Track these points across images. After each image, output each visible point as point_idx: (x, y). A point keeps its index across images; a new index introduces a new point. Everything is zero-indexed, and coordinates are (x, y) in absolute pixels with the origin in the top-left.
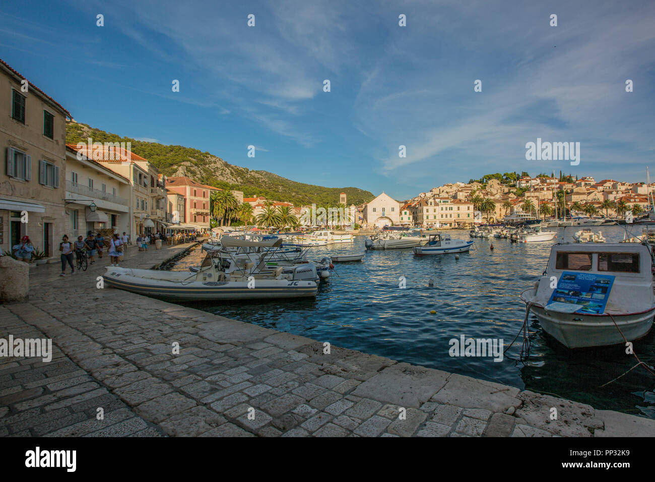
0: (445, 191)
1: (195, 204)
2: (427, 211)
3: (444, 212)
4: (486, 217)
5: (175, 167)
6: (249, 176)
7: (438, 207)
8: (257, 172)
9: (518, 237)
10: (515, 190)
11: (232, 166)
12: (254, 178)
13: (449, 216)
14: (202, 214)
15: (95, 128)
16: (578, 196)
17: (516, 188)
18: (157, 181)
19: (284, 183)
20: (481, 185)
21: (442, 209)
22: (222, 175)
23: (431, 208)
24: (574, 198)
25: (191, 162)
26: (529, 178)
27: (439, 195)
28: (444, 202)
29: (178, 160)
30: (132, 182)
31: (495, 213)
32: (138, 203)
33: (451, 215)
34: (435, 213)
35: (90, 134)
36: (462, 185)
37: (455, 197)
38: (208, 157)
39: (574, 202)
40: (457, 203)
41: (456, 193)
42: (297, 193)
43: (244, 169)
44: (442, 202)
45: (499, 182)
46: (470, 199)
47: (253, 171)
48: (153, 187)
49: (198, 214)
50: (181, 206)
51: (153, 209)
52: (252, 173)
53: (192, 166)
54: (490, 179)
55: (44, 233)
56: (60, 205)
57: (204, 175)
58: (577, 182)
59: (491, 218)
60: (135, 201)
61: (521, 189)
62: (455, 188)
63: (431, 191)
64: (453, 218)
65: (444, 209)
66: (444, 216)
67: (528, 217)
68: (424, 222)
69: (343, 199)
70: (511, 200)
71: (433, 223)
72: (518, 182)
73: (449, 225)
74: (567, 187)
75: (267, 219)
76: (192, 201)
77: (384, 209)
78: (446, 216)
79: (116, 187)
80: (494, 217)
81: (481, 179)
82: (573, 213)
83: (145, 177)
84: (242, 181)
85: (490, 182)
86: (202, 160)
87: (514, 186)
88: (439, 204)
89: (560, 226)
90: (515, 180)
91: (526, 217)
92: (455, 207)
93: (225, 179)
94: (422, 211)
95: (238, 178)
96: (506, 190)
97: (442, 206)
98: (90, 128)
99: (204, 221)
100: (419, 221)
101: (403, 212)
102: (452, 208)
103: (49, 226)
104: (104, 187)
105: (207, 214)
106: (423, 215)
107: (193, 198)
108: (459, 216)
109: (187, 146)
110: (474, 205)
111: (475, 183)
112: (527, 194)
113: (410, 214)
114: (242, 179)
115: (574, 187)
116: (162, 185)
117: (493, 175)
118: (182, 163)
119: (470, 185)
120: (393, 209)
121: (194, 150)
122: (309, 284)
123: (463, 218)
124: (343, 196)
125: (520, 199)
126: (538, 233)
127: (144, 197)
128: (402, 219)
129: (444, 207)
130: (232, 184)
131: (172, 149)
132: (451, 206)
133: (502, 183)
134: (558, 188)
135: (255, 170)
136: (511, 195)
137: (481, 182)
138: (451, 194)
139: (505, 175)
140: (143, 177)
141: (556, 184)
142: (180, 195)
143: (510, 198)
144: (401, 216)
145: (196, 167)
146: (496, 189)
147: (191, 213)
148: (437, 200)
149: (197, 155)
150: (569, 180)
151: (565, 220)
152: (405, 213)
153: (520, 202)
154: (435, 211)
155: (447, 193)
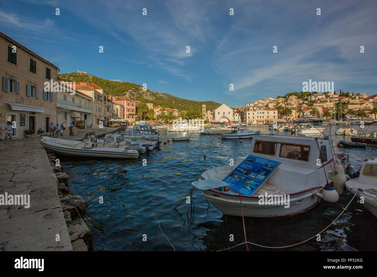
0: (261, 103)
1: (129, 109)
2: (249, 114)
3: (259, 115)
4: (286, 118)
5: (125, 92)
6: (158, 96)
7: (255, 112)
8: (162, 94)
9: (296, 130)
10: (307, 102)
11: (151, 91)
12: (161, 97)
13: (262, 117)
14: (131, 114)
15: (93, 76)
16: (352, 106)
17: (308, 101)
18: (108, 98)
19: (175, 99)
20: (284, 99)
21: (258, 113)
22: (146, 95)
23: (251, 113)
24: (350, 106)
25: (132, 90)
26: (317, 95)
27: (257, 105)
28: (259, 109)
29: (127, 89)
30: (94, 99)
31: (292, 116)
32: (97, 109)
33: (263, 117)
34: (254, 115)
35: (92, 78)
36: (273, 99)
37: (267, 106)
38: (140, 87)
39: (349, 110)
40: (267, 110)
41: (268, 104)
42: (182, 104)
43: (156, 92)
44: (258, 109)
45: (296, 97)
46: (276, 107)
47: (160, 93)
48: (105, 101)
49: (130, 114)
50: (122, 111)
51: (105, 111)
52: (160, 94)
53: (132, 92)
54: (290, 95)
55: (45, 122)
56: (55, 109)
57: (138, 96)
58: (353, 97)
59: (289, 119)
60: (95, 108)
61: (311, 101)
62: (268, 101)
63: (253, 103)
64: (264, 119)
65: (259, 113)
66: (259, 117)
67: (314, 118)
68: (247, 120)
69: (204, 107)
70: (304, 108)
71: (252, 121)
72: (309, 97)
73: (262, 122)
74: (346, 99)
75: (161, 117)
76: (127, 108)
77: (224, 113)
78: (260, 117)
79: (87, 101)
80: (292, 118)
81: (285, 96)
82: (348, 117)
83: (101, 97)
84: (155, 98)
85: (290, 97)
86: (137, 89)
87: (307, 99)
88: (256, 110)
89: (337, 124)
90: (308, 96)
91: (312, 118)
92: (266, 112)
93: (148, 97)
94: (246, 114)
95: (153, 97)
96: (301, 102)
97: (258, 111)
98: (92, 76)
99: (133, 118)
100: (244, 120)
101: (235, 115)
102: (264, 112)
103: (49, 118)
104: (80, 101)
105: (134, 115)
106: (246, 116)
107: (127, 106)
108: (268, 117)
109: (131, 83)
110: (278, 111)
111: (281, 98)
112: (315, 105)
113: (239, 116)
114: (155, 97)
115: (350, 100)
116: (111, 100)
117: (293, 93)
118: (128, 90)
119: (277, 99)
120: (229, 113)
121: (134, 84)
122: (134, 152)
123: (271, 118)
124: (204, 106)
125: (310, 108)
126: (311, 129)
127: (100, 106)
128: (234, 118)
129: (259, 112)
130: (151, 100)
131: (124, 84)
132: (263, 111)
133: (299, 97)
134: (338, 100)
135: (161, 93)
136: (305, 105)
137: (285, 97)
138: (265, 104)
139: (300, 93)
140: (100, 97)
141: (336, 98)
142: (122, 105)
143: (303, 107)
144: (234, 117)
145: (134, 92)
146: (294, 101)
147: (127, 114)
148: (255, 108)
149: (135, 86)
150: (347, 95)
151: (341, 120)
152: (236, 115)
153: (310, 109)
154: (253, 114)
155: (262, 104)
